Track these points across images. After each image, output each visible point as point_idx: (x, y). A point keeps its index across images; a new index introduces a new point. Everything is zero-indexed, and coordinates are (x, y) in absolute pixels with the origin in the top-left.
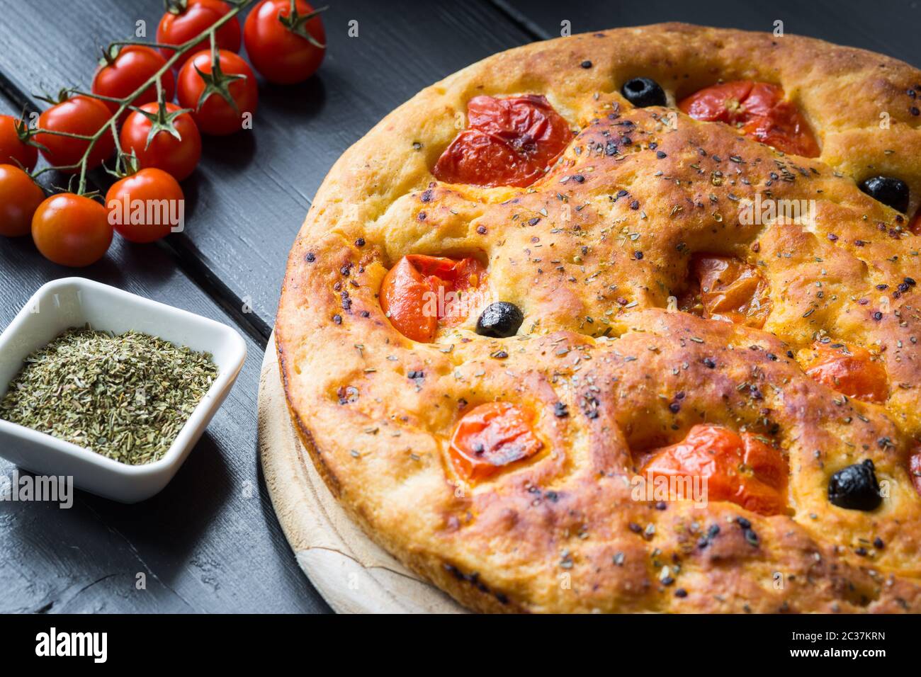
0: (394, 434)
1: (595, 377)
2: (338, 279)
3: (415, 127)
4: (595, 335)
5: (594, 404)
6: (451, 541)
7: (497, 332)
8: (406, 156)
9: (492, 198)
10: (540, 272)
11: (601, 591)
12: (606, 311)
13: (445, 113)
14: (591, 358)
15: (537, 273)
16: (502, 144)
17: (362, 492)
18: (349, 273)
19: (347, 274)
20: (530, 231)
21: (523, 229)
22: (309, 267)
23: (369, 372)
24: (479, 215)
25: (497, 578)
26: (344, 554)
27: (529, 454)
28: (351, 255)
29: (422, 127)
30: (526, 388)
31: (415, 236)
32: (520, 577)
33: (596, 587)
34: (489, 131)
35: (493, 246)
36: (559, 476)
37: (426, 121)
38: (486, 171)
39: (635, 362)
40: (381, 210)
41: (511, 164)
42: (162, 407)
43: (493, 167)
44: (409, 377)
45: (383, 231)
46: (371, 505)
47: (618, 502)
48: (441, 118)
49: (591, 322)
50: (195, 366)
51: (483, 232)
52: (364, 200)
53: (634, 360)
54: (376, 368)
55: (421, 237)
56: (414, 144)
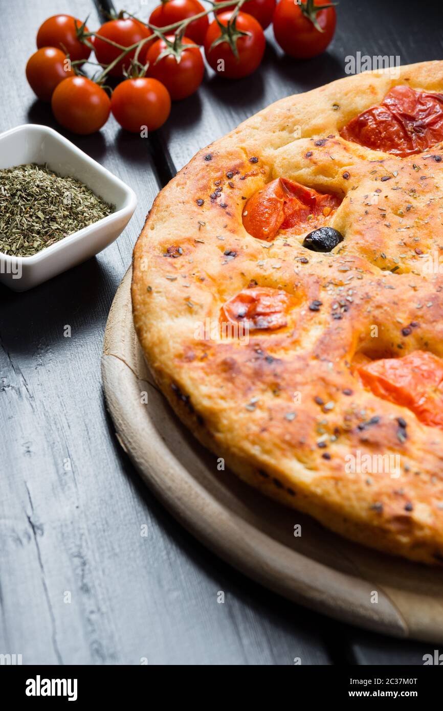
0: (185, 285)
1: (355, 292)
2: (221, 178)
3: (340, 93)
4: (384, 269)
5: (343, 309)
6: (181, 367)
7: (314, 247)
8: (323, 111)
9: (370, 158)
10: (366, 213)
11: (266, 435)
12: (401, 254)
13: (368, 89)
14: (362, 279)
15: (364, 213)
16: (400, 122)
17: (143, 318)
18: (232, 177)
19: (229, 177)
20: (379, 184)
21: (375, 182)
22: (203, 164)
23: (199, 242)
24: (350, 164)
25: (200, 404)
26: (127, 365)
27: (272, 328)
28: (242, 165)
29: (346, 94)
30: (301, 285)
31: (297, 167)
32: (216, 407)
33: (264, 430)
34: (394, 110)
35: (350, 189)
36: (286, 349)
37: (350, 91)
38: (379, 140)
39: (392, 290)
40: (285, 143)
41: (400, 139)
42: (55, 226)
43: (385, 138)
44: (225, 254)
45: (275, 157)
46: (145, 329)
47: (315, 378)
48: (364, 92)
49: (383, 257)
50: (99, 211)
51: (346, 177)
52: (274, 132)
53: (392, 289)
54: (205, 241)
55: (302, 168)
56: (334, 105)
